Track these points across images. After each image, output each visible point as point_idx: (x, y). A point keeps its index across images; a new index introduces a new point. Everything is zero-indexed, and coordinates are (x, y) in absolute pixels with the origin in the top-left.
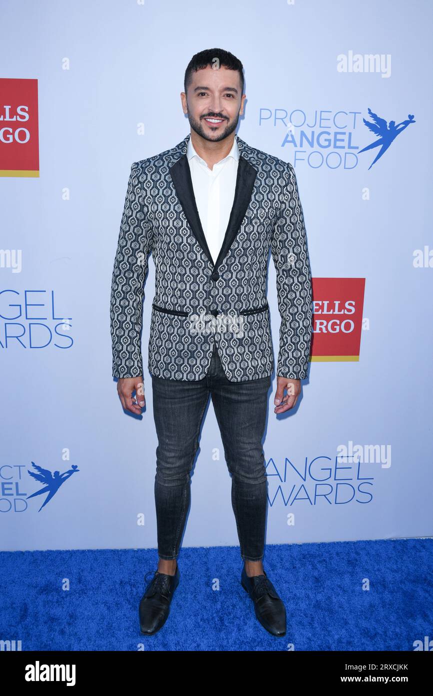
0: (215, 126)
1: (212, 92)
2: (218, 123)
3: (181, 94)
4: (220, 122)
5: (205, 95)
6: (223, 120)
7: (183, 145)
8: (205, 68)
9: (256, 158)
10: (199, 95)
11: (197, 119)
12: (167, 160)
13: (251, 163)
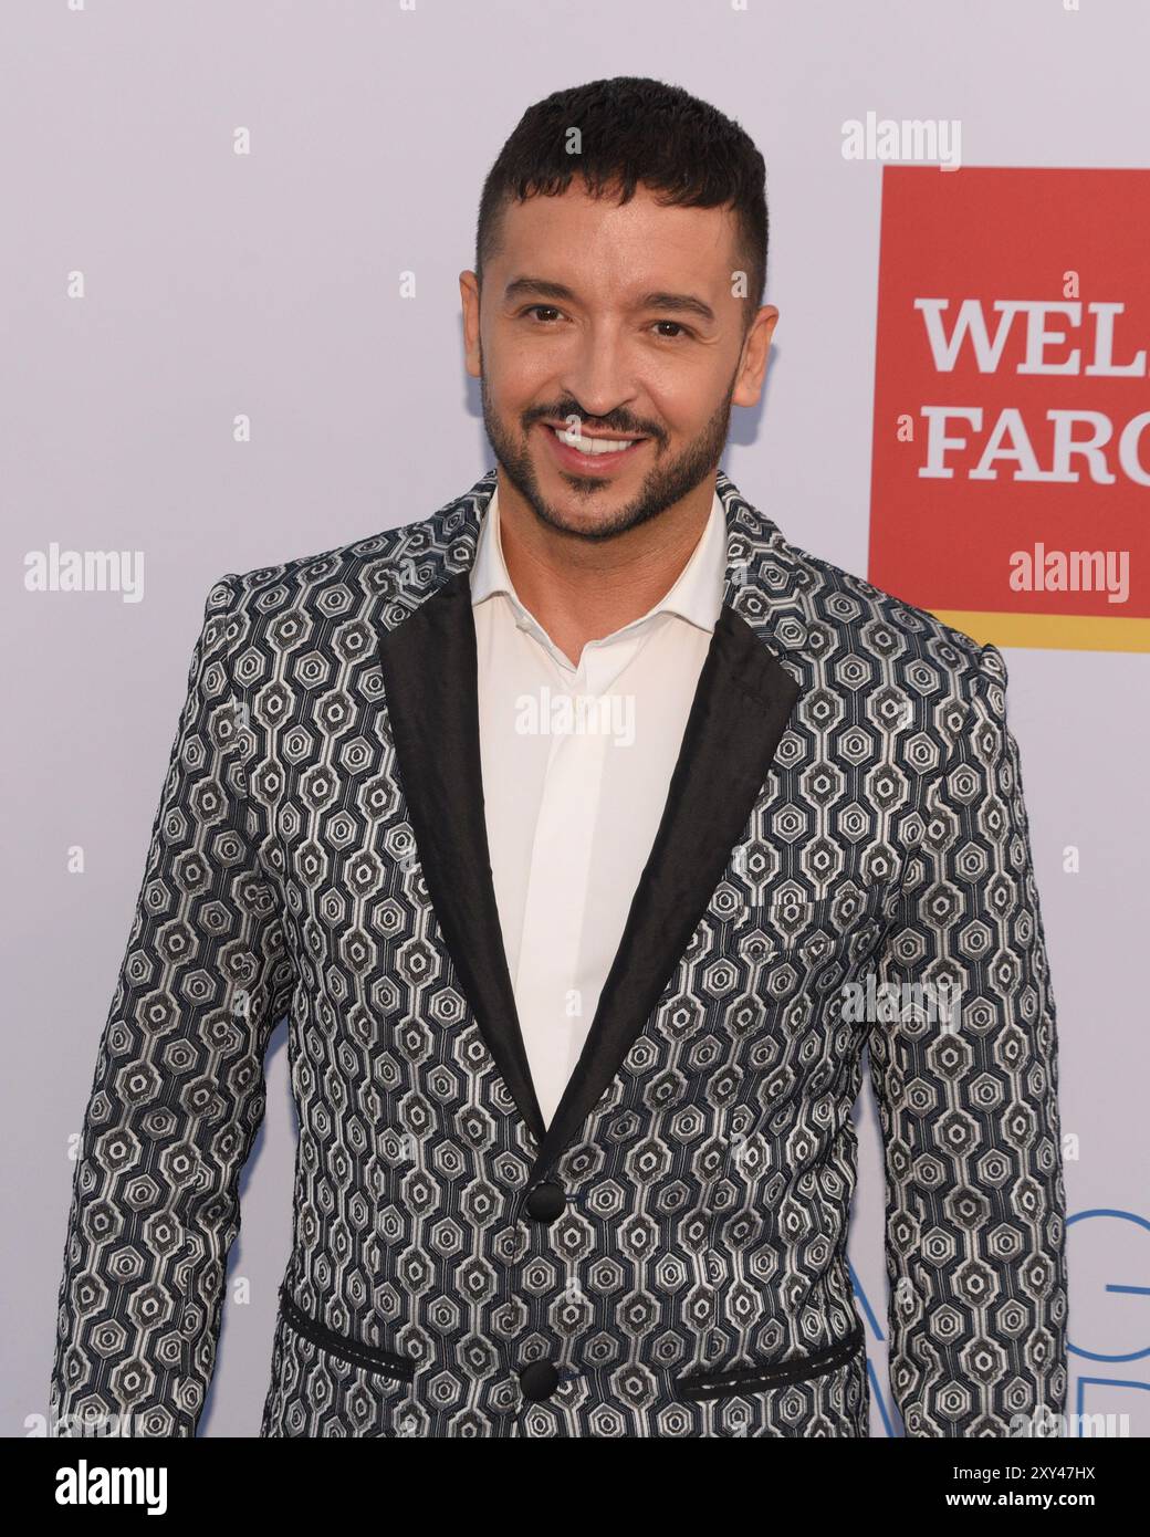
0: (592, 468)
1: (586, 308)
2: (605, 455)
3: (462, 281)
4: (618, 453)
5: (553, 317)
6: (637, 442)
7: (459, 521)
8: (561, 190)
9: (811, 615)
10: (525, 312)
11: (512, 424)
12: (375, 587)
13: (776, 644)
